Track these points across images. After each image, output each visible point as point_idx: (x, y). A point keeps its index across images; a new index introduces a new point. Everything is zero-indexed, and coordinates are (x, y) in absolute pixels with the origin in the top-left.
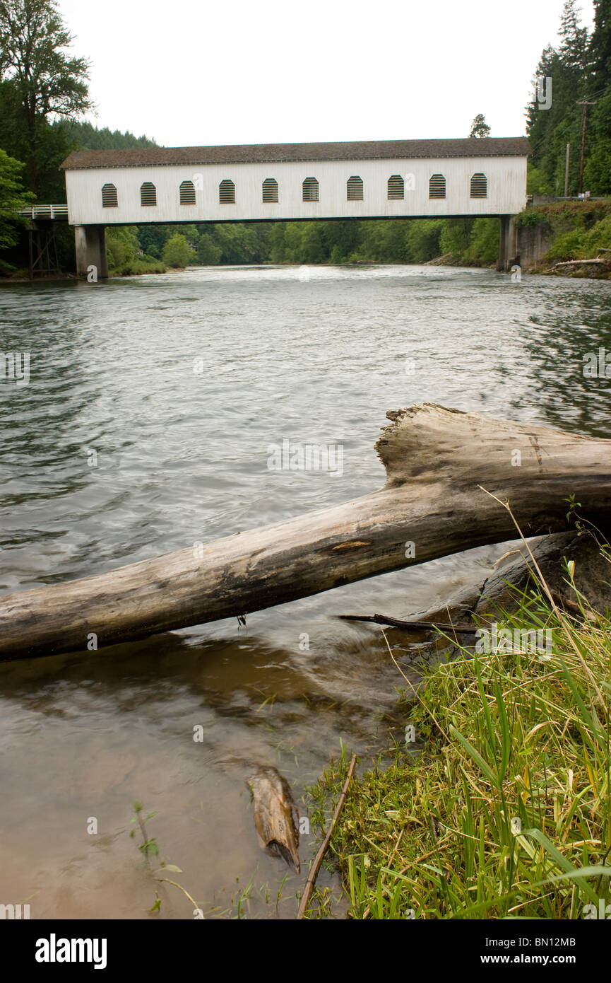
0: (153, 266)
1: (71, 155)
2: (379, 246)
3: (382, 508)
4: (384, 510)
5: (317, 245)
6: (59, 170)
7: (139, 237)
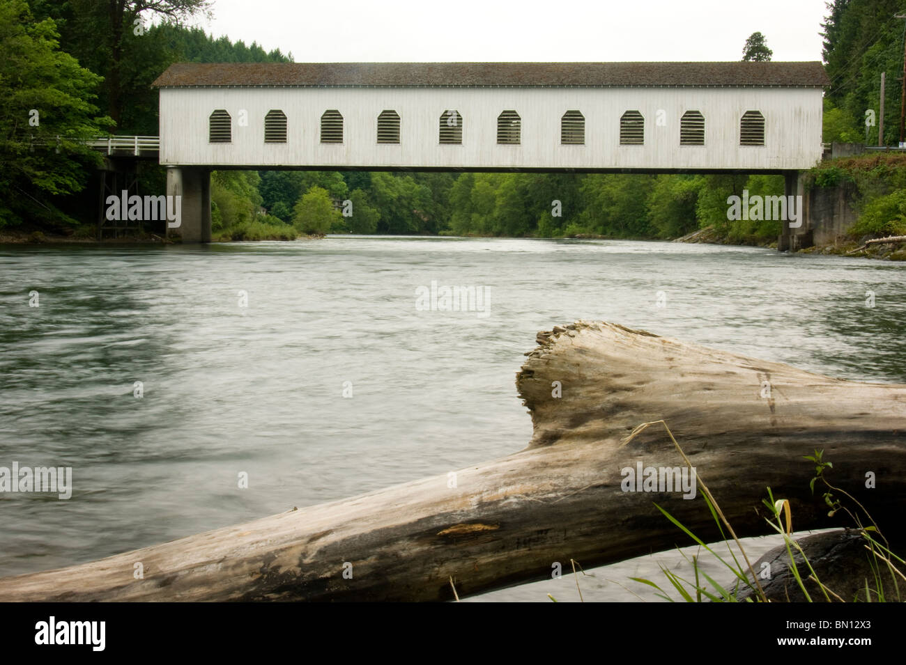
0: (278, 230)
1: (169, 69)
2: (608, 214)
3: (520, 474)
4: (522, 478)
5: (518, 211)
6: (152, 88)
7: (261, 189)
